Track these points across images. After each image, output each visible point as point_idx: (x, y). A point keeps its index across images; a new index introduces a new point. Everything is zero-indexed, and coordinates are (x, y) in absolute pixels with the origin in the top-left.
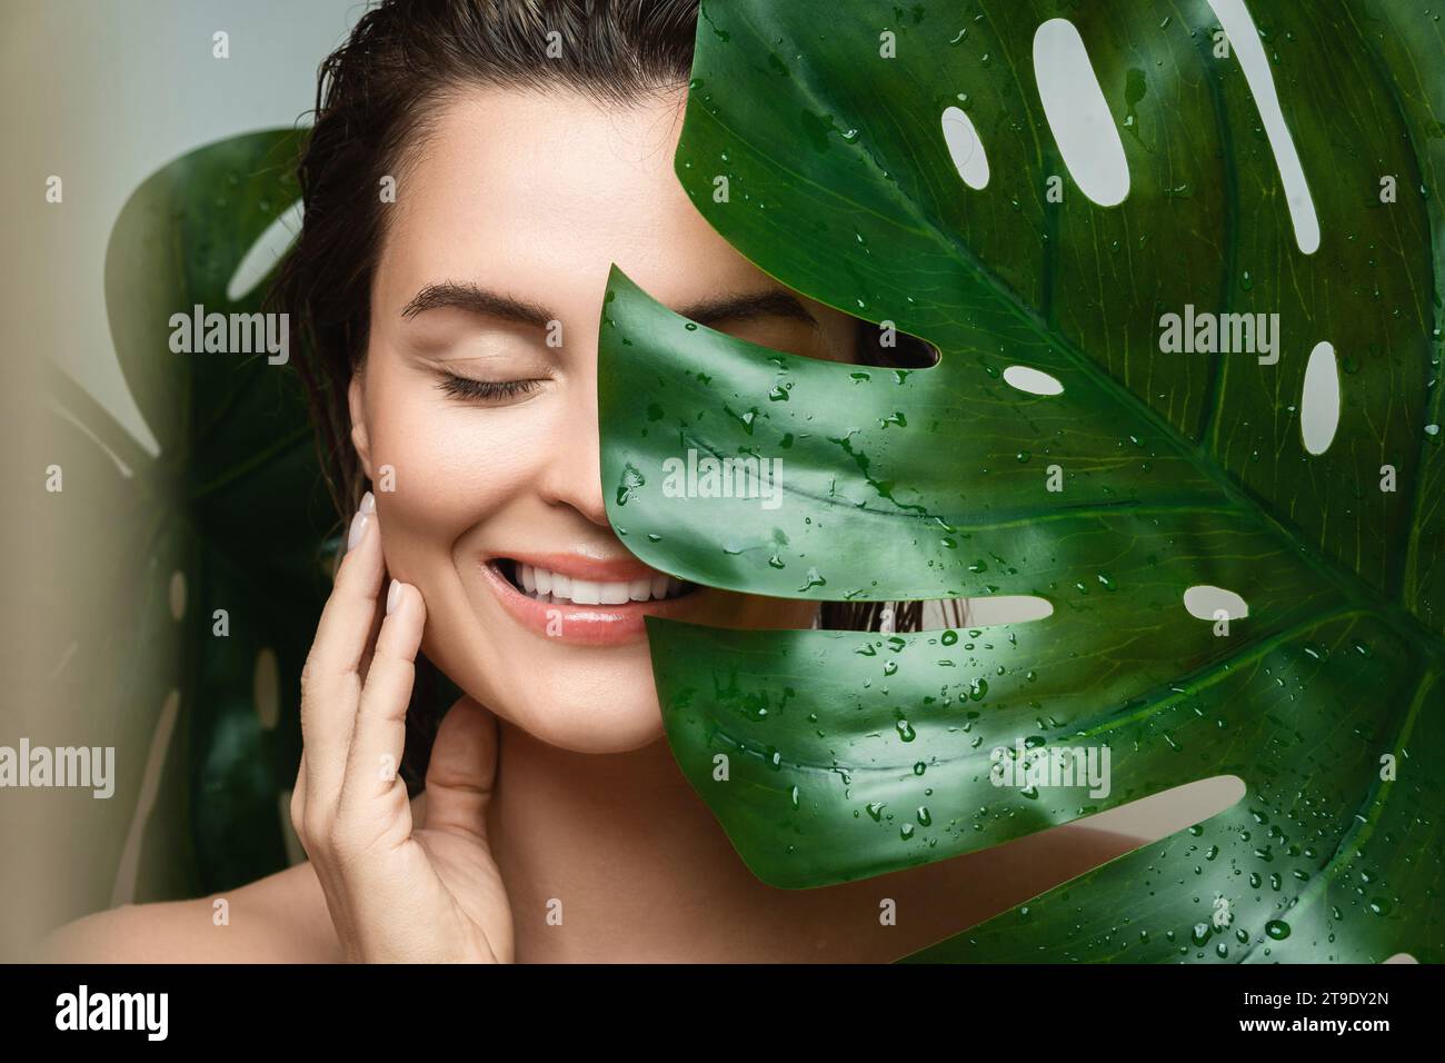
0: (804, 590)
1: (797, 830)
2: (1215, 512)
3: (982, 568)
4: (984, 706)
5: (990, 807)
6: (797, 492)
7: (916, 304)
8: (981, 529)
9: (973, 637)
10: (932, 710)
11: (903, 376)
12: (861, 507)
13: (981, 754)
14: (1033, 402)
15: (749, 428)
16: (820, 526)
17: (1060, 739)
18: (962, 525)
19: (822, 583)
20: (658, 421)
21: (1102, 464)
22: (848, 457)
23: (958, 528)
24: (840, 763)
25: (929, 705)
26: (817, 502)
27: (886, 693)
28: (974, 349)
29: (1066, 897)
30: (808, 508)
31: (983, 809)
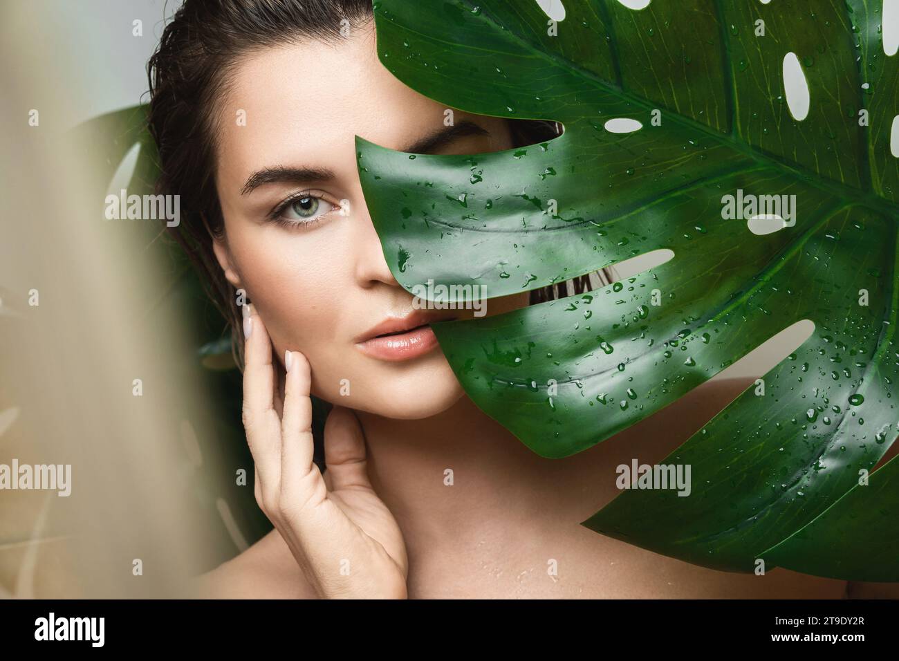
0: (526, 286)
1: (558, 423)
2: (751, 171)
3: (625, 242)
4: (649, 320)
5: (668, 378)
6: (504, 232)
7: (542, 100)
8: (618, 220)
9: (632, 282)
10: (619, 331)
11: (545, 146)
12: (545, 228)
13: (655, 349)
14: (627, 138)
15: (464, 204)
16: (523, 246)
17: (699, 327)
18: (606, 221)
19: (535, 278)
20: (410, 217)
21: (677, 163)
22: (527, 202)
23: (605, 223)
24: (573, 377)
25: (616, 329)
26: (518, 234)
27: (589, 329)
28: (583, 117)
29: (726, 417)
30: (513, 239)
31: (665, 380)
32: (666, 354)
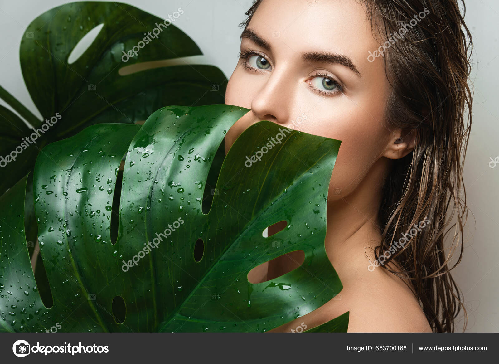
2: (155, 316)
4: (83, 217)
5: (48, 215)
7: (225, 208)
8: (145, 224)
9: (107, 217)
10: (85, 200)
11: (200, 201)
13: (67, 214)
16: (150, 167)
17: (69, 243)
21: (170, 274)
23: (145, 215)
27: (94, 186)
28: (209, 228)
30: (157, 164)
31: (48, 213)
32: (61, 219)
